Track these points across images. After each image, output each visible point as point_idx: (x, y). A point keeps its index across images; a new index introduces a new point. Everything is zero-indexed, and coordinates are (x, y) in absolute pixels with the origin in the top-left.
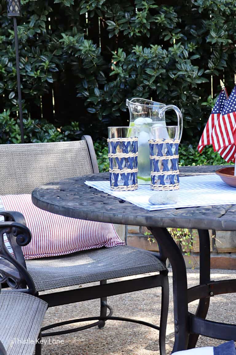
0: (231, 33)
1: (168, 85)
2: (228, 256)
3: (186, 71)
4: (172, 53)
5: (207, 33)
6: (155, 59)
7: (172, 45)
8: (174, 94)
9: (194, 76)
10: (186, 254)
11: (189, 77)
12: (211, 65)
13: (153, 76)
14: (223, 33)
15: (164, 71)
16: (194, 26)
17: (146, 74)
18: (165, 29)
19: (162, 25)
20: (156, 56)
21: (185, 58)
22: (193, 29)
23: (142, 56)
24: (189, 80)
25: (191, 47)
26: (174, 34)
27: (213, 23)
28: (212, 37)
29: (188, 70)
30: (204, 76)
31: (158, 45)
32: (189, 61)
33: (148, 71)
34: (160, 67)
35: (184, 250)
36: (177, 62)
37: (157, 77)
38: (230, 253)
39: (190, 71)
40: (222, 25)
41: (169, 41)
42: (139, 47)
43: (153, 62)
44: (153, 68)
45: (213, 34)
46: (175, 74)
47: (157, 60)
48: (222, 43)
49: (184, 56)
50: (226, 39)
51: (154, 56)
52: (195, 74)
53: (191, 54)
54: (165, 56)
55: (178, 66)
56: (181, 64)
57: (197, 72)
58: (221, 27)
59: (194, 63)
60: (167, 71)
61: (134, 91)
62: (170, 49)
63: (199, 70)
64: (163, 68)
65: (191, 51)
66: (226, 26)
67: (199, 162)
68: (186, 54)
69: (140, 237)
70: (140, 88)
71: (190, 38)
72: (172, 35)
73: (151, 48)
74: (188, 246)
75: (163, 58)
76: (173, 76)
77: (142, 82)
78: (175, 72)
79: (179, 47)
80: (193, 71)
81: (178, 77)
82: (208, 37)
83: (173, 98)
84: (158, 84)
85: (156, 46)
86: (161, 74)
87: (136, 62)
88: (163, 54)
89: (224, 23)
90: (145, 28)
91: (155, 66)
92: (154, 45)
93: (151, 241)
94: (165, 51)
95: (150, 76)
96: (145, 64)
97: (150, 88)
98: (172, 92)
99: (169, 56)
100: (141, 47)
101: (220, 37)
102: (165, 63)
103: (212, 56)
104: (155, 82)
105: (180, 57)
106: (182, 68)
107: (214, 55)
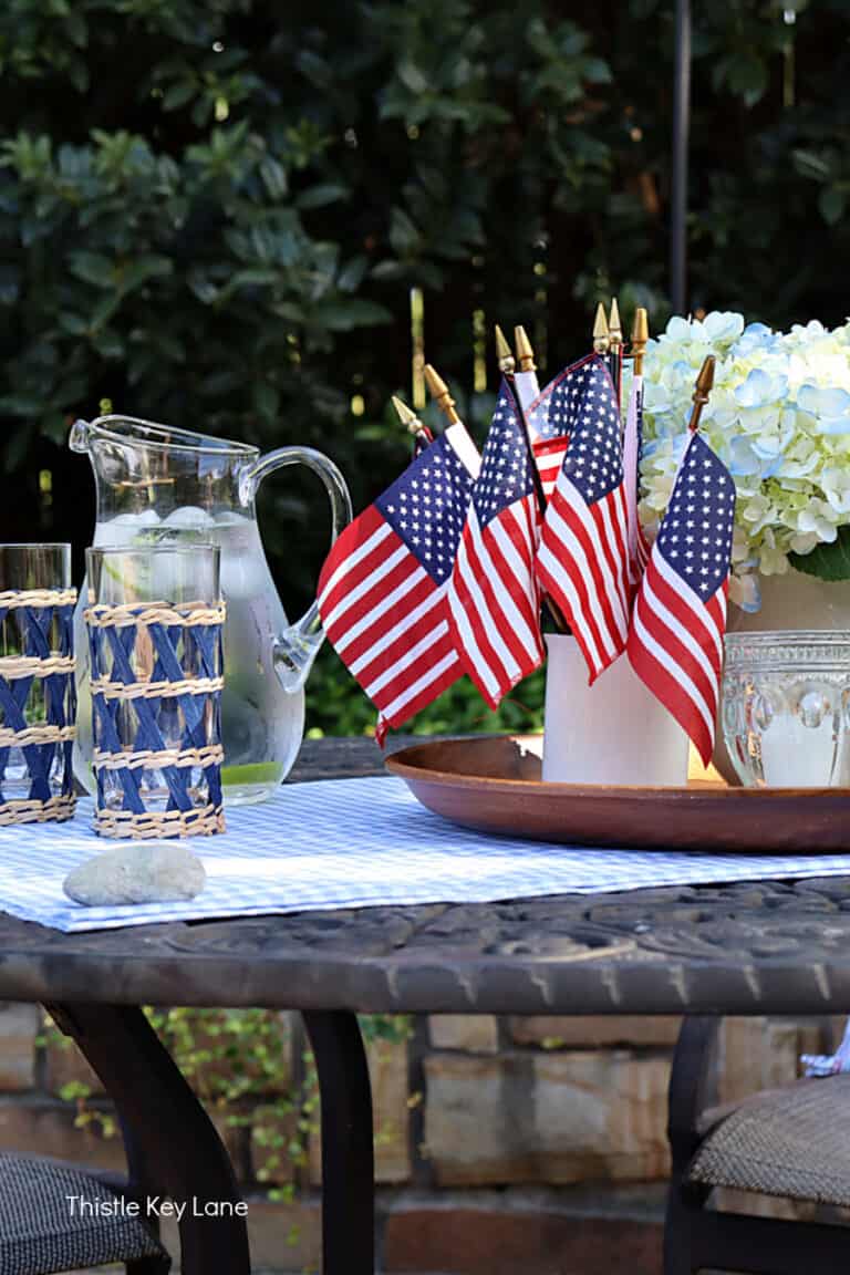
0: (504, 68)
1: (185, 338)
2: (487, 1204)
3: (277, 266)
4: (204, 176)
5: (384, 71)
6: (119, 204)
7: (203, 136)
8: (217, 384)
9: (318, 292)
10: (274, 1195)
11: (292, 296)
12: (403, 234)
13: (110, 291)
14: (462, 71)
15: (163, 267)
16: (318, 35)
17: (74, 280)
18: (168, 46)
19: (152, 28)
20: (121, 190)
21: (268, 202)
22: (312, 47)
23: (51, 189)
24: (287, 311)
25: (301, 142)
26: (210, 77)
27: (412, 20)
28: (407, 95)
29: (287, 261)
30: (369, 290)
31: (132, 132)
32: (288, 216)
33: (85, 266)
34: (145, 245)
35: (262, 1175)
36: (231, 222)
37: (130, 299)
38: (500, 1188)
39: (298, 265)
40: (456, 28)
41: (186, 110)
42: (34, 141)
43: (107, 218)
44: (109, 253)
45: (413, 77)
46: (219, 284)
47: (129, 209)
48: (458, 123)
49: (263, 189)
50: (483, 100)
51: (112, 187)
52: (322, 282)
53: (300, 180)
54: (166, 189)
55: (237, 241)
56: (247, 232)
57: (331, 269)
58: (454, 43)
59: (317, 224)
60: (182, 266)
61: (12, 367)
62: (195, 153)
63: (343, 261)
64: (160, 249)
65: (301, 161)
66: (477, 35)
67: (345, 722)
68: (276, 178)
69: (38, 1113)
70: (44, 353)
71: (295, 93)
72: (202, 81)
73: (97, 147)
74: (283, 1151)
75: (160, 199)
76: (209, 294)
77: (53, 322)
78: (219, 271)
79: (241, 144)
80: (313, 268)
81: (238, 297)
82: (390, 90)
83: (212, 404)
84: (137, 335)
85: (122, 137)
86: (152, 283)
87: (18, 218)
88: (156, 179)
89: (470, 20)
90: (63, 41)
91: (119, 242)
92: (111, 130)
93: (96, 1127)
94: (167, 167)
95: (95, 293)
96: (68, 231)
97: (93, 357)
98: (207, 371)
99: (191, 188)
100: (44, 143)
101: (448, 92)
102: (171, 225)
103: (409, 190)
104: (121, 322)
105: (244, 194)
106: (253, 252)
107: (419, 183)
